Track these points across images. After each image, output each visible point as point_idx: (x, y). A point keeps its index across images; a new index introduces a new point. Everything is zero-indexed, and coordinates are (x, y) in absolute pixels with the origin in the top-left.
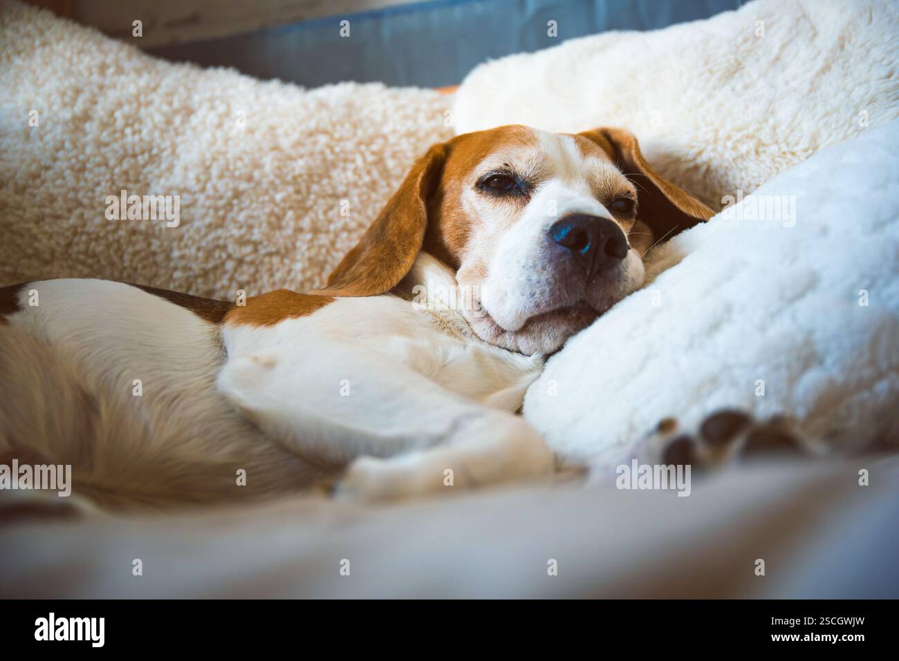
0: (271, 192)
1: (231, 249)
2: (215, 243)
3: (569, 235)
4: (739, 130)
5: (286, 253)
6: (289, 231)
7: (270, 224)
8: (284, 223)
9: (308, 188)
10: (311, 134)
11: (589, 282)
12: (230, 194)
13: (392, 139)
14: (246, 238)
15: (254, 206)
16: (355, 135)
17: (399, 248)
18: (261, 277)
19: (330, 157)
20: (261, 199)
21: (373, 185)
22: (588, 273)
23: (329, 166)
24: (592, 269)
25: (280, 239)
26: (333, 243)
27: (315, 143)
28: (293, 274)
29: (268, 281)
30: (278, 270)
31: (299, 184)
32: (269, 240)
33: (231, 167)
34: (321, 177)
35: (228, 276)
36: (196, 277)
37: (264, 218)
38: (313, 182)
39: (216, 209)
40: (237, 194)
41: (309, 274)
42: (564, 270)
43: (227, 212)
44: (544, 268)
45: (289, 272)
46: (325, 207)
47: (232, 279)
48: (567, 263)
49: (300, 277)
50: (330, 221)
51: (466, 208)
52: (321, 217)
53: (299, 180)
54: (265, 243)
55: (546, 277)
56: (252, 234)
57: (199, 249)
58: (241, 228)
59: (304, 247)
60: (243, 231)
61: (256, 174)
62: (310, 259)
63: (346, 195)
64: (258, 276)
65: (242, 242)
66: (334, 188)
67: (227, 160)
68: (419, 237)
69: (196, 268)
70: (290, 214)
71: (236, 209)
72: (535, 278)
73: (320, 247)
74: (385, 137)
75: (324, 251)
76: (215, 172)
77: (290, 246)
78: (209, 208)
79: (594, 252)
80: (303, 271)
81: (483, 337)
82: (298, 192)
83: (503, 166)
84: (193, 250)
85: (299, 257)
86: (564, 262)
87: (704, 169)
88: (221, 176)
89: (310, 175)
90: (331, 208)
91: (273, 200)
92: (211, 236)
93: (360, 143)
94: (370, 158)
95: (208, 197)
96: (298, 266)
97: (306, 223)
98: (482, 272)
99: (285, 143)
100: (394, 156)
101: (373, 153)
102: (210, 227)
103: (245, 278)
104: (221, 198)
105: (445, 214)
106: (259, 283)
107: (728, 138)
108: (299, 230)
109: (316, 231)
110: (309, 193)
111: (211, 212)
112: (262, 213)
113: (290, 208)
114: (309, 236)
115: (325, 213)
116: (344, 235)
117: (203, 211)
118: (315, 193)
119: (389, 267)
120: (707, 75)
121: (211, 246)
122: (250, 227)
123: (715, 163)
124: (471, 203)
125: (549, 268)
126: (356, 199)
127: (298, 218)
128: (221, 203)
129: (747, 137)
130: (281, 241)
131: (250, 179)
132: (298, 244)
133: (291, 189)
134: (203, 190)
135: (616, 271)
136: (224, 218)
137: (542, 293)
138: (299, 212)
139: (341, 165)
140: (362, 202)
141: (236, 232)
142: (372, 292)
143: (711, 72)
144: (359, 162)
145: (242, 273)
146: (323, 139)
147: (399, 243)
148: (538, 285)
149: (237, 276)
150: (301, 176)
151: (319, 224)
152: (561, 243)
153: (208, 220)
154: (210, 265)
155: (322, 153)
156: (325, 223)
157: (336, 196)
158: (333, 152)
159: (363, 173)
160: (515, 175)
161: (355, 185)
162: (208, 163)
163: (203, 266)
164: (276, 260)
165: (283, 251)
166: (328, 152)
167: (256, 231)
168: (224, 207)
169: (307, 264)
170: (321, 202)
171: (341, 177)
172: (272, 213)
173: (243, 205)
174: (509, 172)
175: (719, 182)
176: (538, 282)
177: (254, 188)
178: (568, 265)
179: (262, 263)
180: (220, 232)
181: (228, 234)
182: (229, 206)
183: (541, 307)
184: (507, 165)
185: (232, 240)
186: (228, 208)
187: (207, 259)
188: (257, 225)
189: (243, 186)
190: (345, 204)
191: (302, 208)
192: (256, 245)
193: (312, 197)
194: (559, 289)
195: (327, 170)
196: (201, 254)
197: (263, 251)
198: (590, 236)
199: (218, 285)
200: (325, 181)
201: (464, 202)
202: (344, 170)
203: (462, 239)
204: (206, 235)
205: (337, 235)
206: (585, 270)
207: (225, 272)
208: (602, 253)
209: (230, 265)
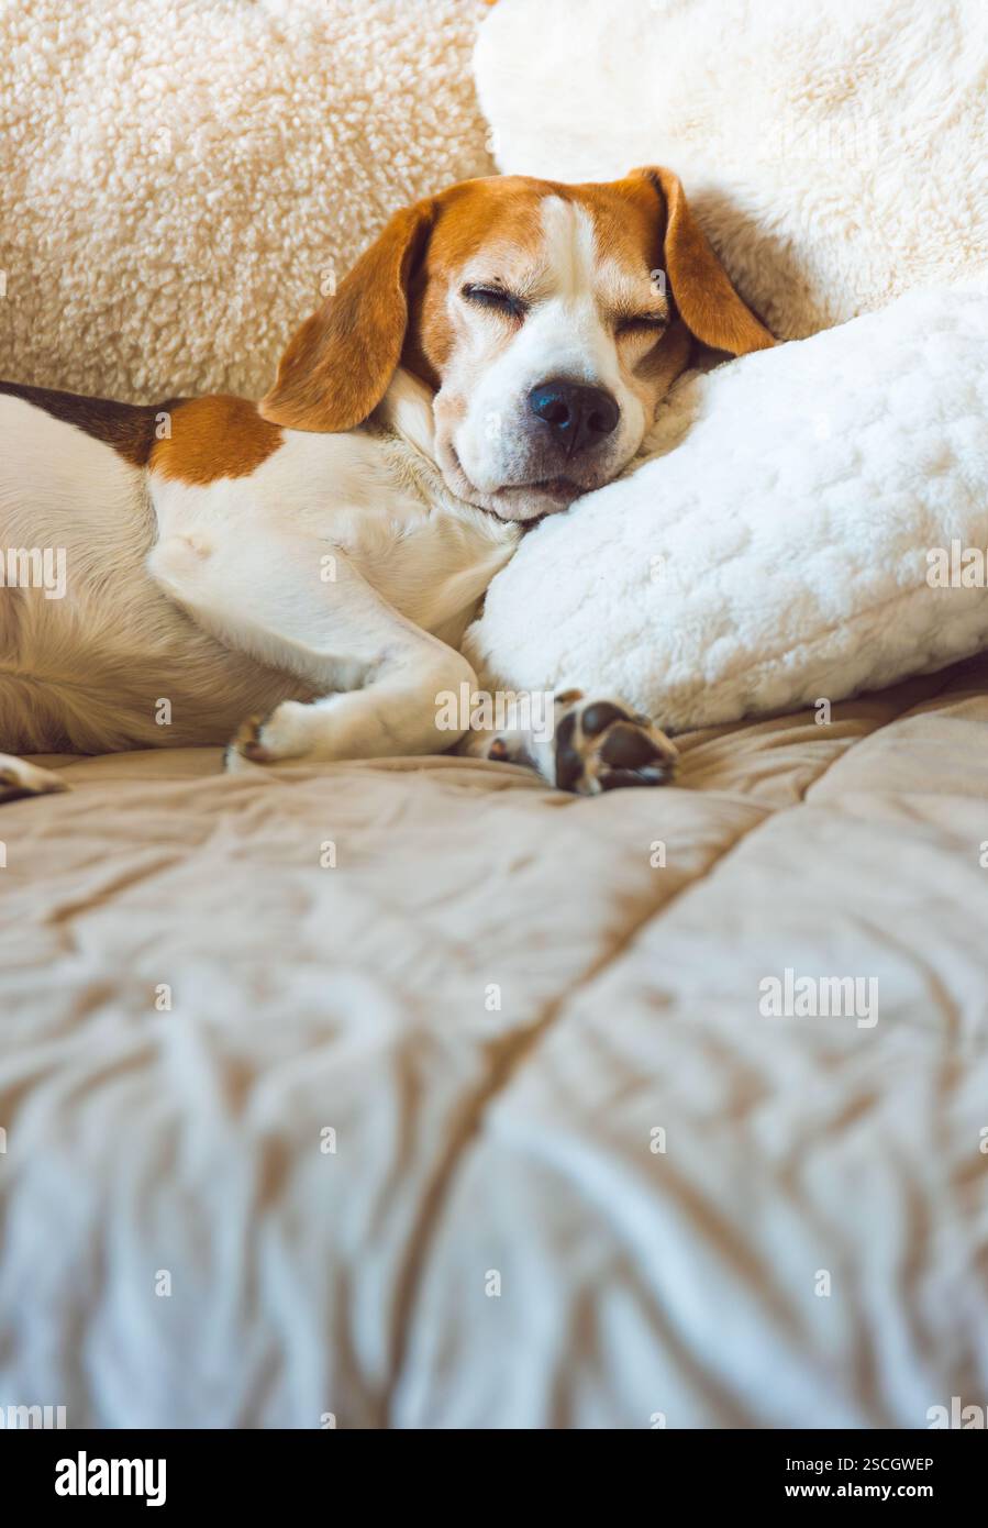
0: (201, 189)
1: (143, 275)
2: (122, 265)
3: (548, 407)
4: (829, 200)
5: (221, 282)
6: (226, 250)
7: (198, 238)
8: (218, 237)
9: (254, 182)
10: (259, 95)
11: (569, 457)
12: (142, 193)
13: (379, 100)
14: (166, 259)
15: (175, 211)
16: (323, 97)
17: (372, 357)
18: (186, 317)
19: (286, 133)
20: (186, 202)
21: (347, 178)
22: (568, 449)
23: (283, 149)
24: (572, 447)
25: (212, 261)
26: (287, 266)
27: (265, 110)
28: (229, 313)
29: (195, 323)
30: (209, 306)
31: (241, 177)
32: (196, 264)
33: (144, 150)
34: (272, 167)
35: (138, 315)
36: (96, 315)
37: (190, 230)
38: (260, 173)
39: (123, 215)
40: (152, 194)
41: (252, 313)
42: (540, 445)
43: (137, 220)
44: (519, 439)
45: (226, 309)
46: (278, 212)
47: (144, 319)
48: (545, 437)
49: (240, 319)
50: (284, 234)
51: (451, 311)
52: (271, 227)
53: (241, 170)
54: (192, 268)
55: (521, 449)
56: (174, 254)
57: (99, 275)
58: (158, 243)
59: (247, 273)
60: (160, 249)
61: (180, 163)
62: (254, 292)
63: (308, 192)
64: (181, 315)
65: (158, 265)
66: (291, 182)
67: (138, 137)
68: (396, 345)
69: (95, 303)
70: (227, 222)
71: (150, 215)
72: (510, 447)
73: (269, 272)
74: (367, 98)
75: (274, 278)
76: (120, 158)
77: (226, 272)
78: (113, 213)
79: (575, 428)
80: (245, 310)
81: (456, 493)
82: (239, 188)
83: (494, 282)
84: (91, 277)
85: (239, 288)
86: (541, 436)
87: (783, 243)
88: (129, 166)
89: (257, 163)
90: (286, 212)
91: (203, 203)
92: (116, 256)
93: (331, 110)
94: (345, 135)
95: (111, 198)
96: (237, 302)
97: (250, 237)
98: (460, 408)
99: (222, 111)
100: (379, 131)
101: (349, 126)
102: (116, 243)
103: (163, 318)
104: (129, 198)
105: (426, 312)
106: (183, 325)
107: (815, 208)
108: (240, 247)
109: (263, 247)
110: (254, 189)
111: (116, 219)
112: (187, 224)
113: (228, 213)
114: (254, 257)
115: (278, 220)
116: (304, 255)
117: (105, 218)
118: (262, 190)
119: (361, 387)
120: (804, 100)
121: (116, 270)
122: (171, 243)
123: (798, 239)
124: (456, 309)
125: (526, 439)
126: (322, 200)
127: (239, 228)
128: (131, 205)
129: (837, 213)
130: (214, 264)
131: (170, 168)
132: (238, 268)
133: (228, 185)
134: (104, 184)
135: (602, 446)
136: (133, 229)
137: (516, 466)
138: (239, 219)
139: (302, 145)
140: (330, 204)
141: (150, 251)
142: (340, 426)
143: (810, 96)
144: (329, 140)
145: (160, 311)
146: (276, 104)
147: (372, 348)
148: (512, 456)
149: (151, 315)
150: (243, 163)
151: (268, 237)
152: (539, 413)
153: (111, 233)
154: (115, 300)
155: (275, 127)
156: (278, 236)
157: (294, 194)
158: (290, 125)
159: (334, 158)
160: (508, 292)
161: (322, 178)
162: (110, 143)
163: (106, 299)
164: (206, 292)
165: (216, 279)
166: (283, 125)
167: (178, 249)
168: (134, 211)
169: (250, 299)
170: (272, 205)
171: (302, 165)
172: (200, 223)
173: (162, 211)
174: (500, 288)
175: (805, 262)
176: (513, 453)
177: (176, 185)
178: (546, 441)
179: (187, 294)
180: (128, 249)
181: (141, 253)
182: (141, 210)
183: (516, 480)
184: (498, 279)
185: (144, 261)
186: (140, 213)
187: (110, 289)
188: (181, 241)
189: (161, 181)
190: (305, 206)
191: (244, 214)
192: (178, 269)
193: (259, 196)
194: (535, 465)
195: (282, 154)
196: (102, 283)
197: (188, 280)
198: (571, 411)
199: (126, 328)
200: (278, 172)
201: (450, 304)
202: (307, 153)
203: (444, 353)
204: (109, 253)
205: (293, 254)
206: (564, 446)
207: (134, 309)
208: (585, 429)
209: (142, 300)
